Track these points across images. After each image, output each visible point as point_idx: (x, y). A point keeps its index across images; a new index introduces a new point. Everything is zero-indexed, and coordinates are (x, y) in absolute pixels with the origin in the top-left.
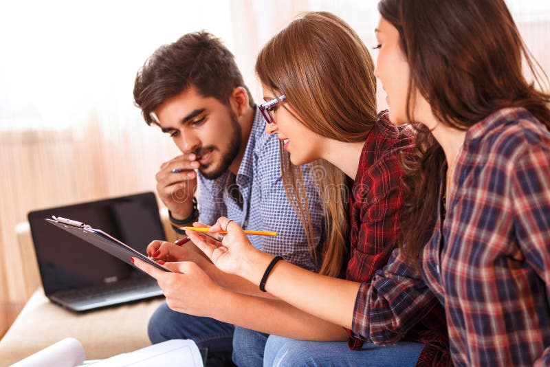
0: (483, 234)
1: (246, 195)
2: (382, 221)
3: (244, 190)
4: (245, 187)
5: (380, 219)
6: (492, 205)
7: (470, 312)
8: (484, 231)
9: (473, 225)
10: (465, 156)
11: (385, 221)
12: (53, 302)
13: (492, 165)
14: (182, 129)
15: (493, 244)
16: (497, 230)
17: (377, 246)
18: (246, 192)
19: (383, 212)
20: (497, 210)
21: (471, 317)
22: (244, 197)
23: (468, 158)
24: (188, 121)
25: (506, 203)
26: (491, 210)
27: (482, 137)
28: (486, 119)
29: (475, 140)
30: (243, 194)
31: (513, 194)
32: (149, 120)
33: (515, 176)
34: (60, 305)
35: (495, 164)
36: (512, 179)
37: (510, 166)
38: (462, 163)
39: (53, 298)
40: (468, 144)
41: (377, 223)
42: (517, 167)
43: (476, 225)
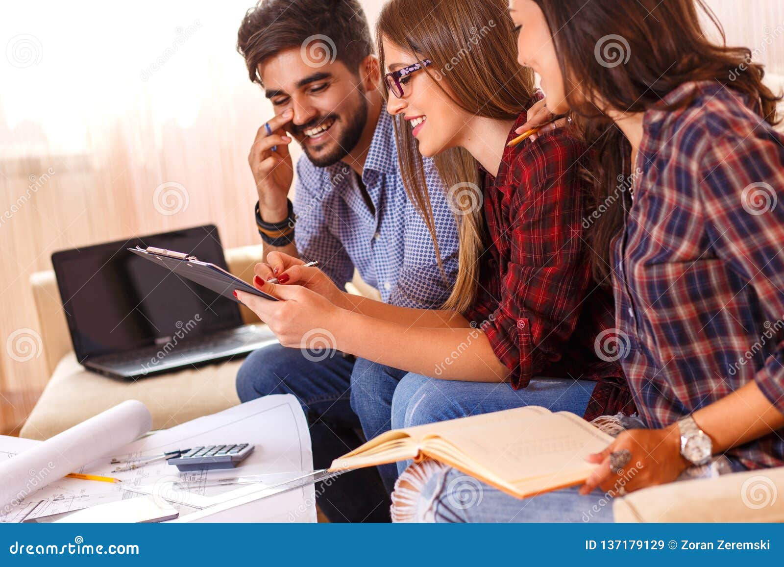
0: (672, 241)
1: (376, 198)
2: (539, 221)
3: (373, 191)
4: (374, 188)
5: (537, 218)
6: (682, 208)
7: (657, 322)
8: (673, 237)
9: (661, 228)
10: (646, 141)
11: (544, 220)
12: (89, 369)
13: (674, 164)
14: (295, 96)
15: (682, 253)
16: (687, 236)
17: (535, 254)
18: (375, 194)
19: (540, 209)
20: (686, 215)
21: (660, 328)
22: (373, 200)
23: (650, 144)
24: (304, 85)
25: (697, 206)
26: (680, 213)
27: (662, 121)
28: (666, 96)
29: (654, 124)
30: (371, 196)
31: (704, 197)
32: (253, 78)
33: (701, 177)
34: (101, 373)
35: (678, 163)
36: (699, 180)
37: (694, 166)
38: (644, 149)
39: (90, 364)
40: (647, 128)
41: (533, 222)
42: (701, 167)
43: (664, 229)
